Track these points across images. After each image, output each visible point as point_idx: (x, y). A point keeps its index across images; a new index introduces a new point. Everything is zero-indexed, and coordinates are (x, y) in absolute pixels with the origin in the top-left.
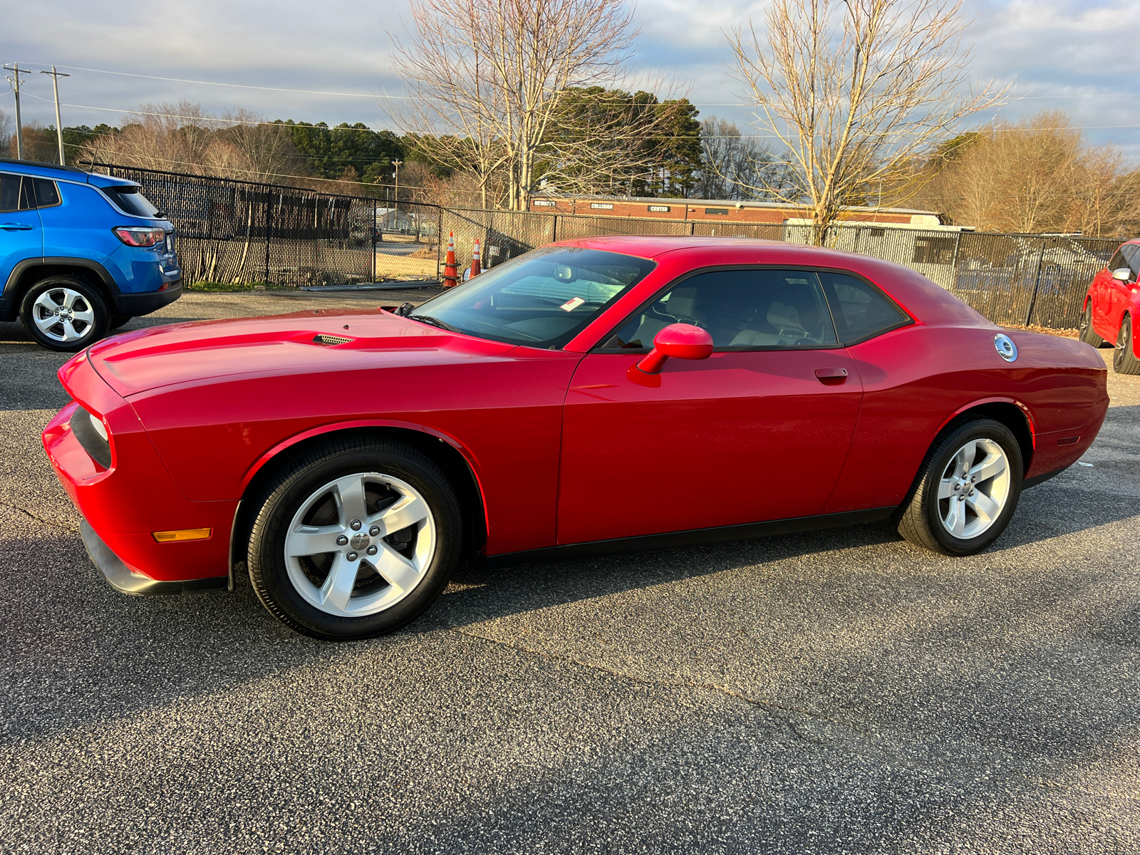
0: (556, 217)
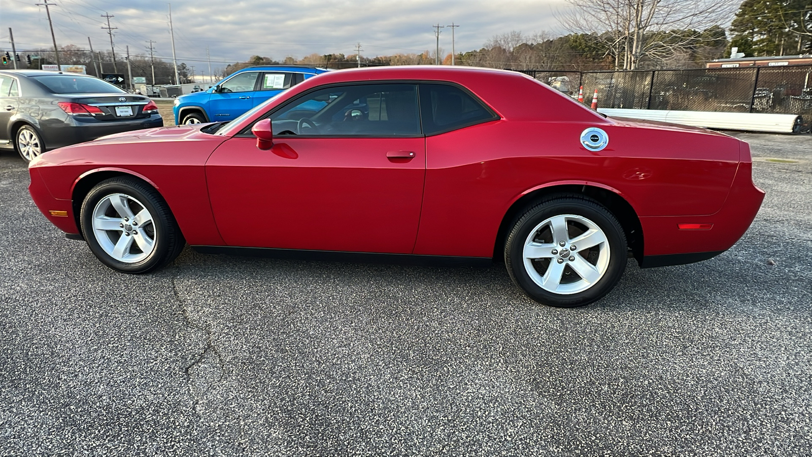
0: (654, 72)
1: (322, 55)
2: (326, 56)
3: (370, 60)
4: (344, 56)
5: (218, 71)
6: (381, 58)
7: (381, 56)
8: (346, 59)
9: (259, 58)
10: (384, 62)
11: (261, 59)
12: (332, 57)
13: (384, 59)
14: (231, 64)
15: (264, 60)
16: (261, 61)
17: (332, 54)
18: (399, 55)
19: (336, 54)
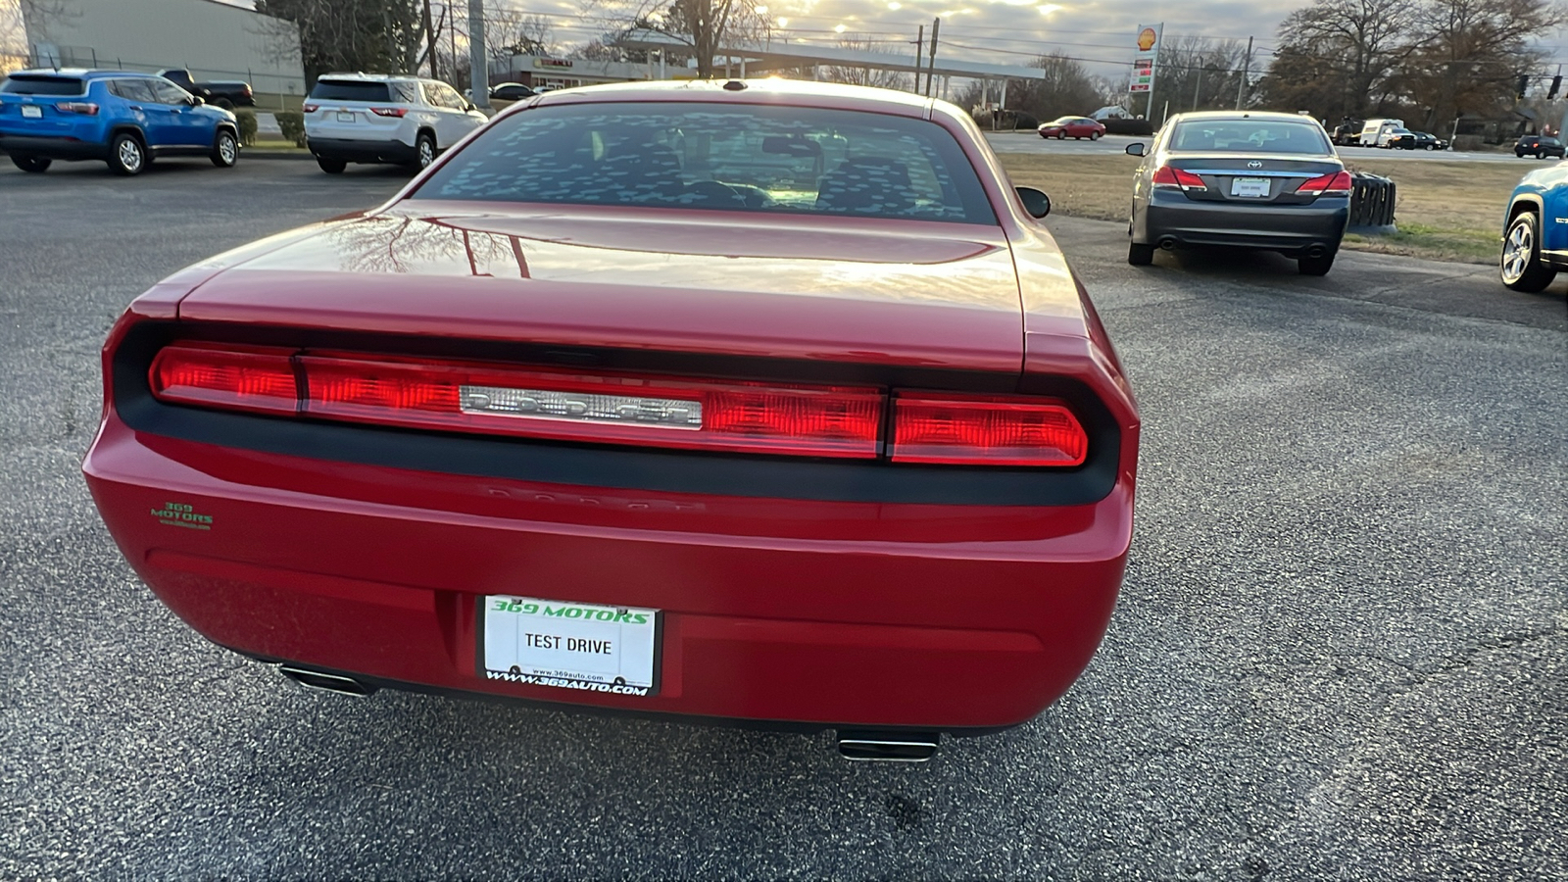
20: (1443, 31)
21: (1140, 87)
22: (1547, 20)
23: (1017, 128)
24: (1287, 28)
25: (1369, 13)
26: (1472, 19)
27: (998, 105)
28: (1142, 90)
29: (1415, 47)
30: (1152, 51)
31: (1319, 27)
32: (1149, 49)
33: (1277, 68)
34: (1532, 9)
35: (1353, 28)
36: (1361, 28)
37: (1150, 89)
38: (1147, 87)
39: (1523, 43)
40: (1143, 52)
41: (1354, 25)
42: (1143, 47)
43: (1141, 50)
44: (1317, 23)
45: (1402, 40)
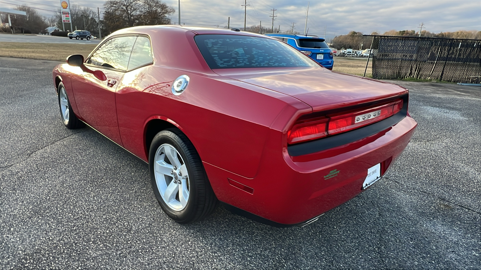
1: (398, 31)
2: (401, 32)
3: (435, 35)
4: (415, 32)
5: (328, 40)
6: (445, 33)
7: (446, 32)
8: (416, 34)
9: (354, 33)
10: (447, 36)
11: (356, 33)
12: (406, 32)
13: (447, 34)
14: (338, 36)
15: (358, 34)
16: (356, 34)
17: (406, 30)
18: (461, 31)
19: (408, 30)
20: (147, 11)
21: (67, 21)
22: (169, 11)
23: (24, 33)
24: (106, 6)
25: (128, 4)
26: (153, 9)
27: (8, 24)
28: (67, 22)
29: (142, 15)
30: (68, 9)
31: (115, 7)
32: (66, 8)
33: (105, 18)
34: (166, 8)
35: (124, 8)
36: (127, 8)
37: (70, 22)
38: (69, 21)
39: (166, 16)
40: (64, 9)
41: (124, 7)
42: (64, 7)
43: (63, 8)
44: (114, 5)
45: (138, 13)
